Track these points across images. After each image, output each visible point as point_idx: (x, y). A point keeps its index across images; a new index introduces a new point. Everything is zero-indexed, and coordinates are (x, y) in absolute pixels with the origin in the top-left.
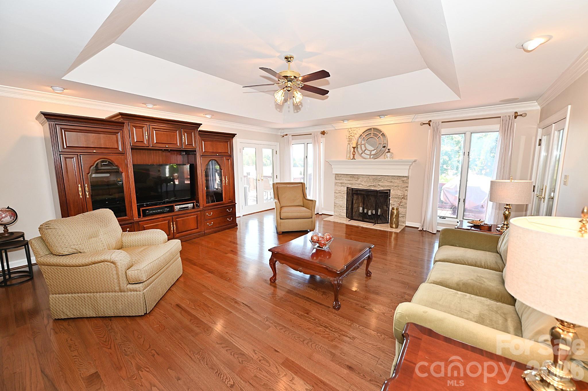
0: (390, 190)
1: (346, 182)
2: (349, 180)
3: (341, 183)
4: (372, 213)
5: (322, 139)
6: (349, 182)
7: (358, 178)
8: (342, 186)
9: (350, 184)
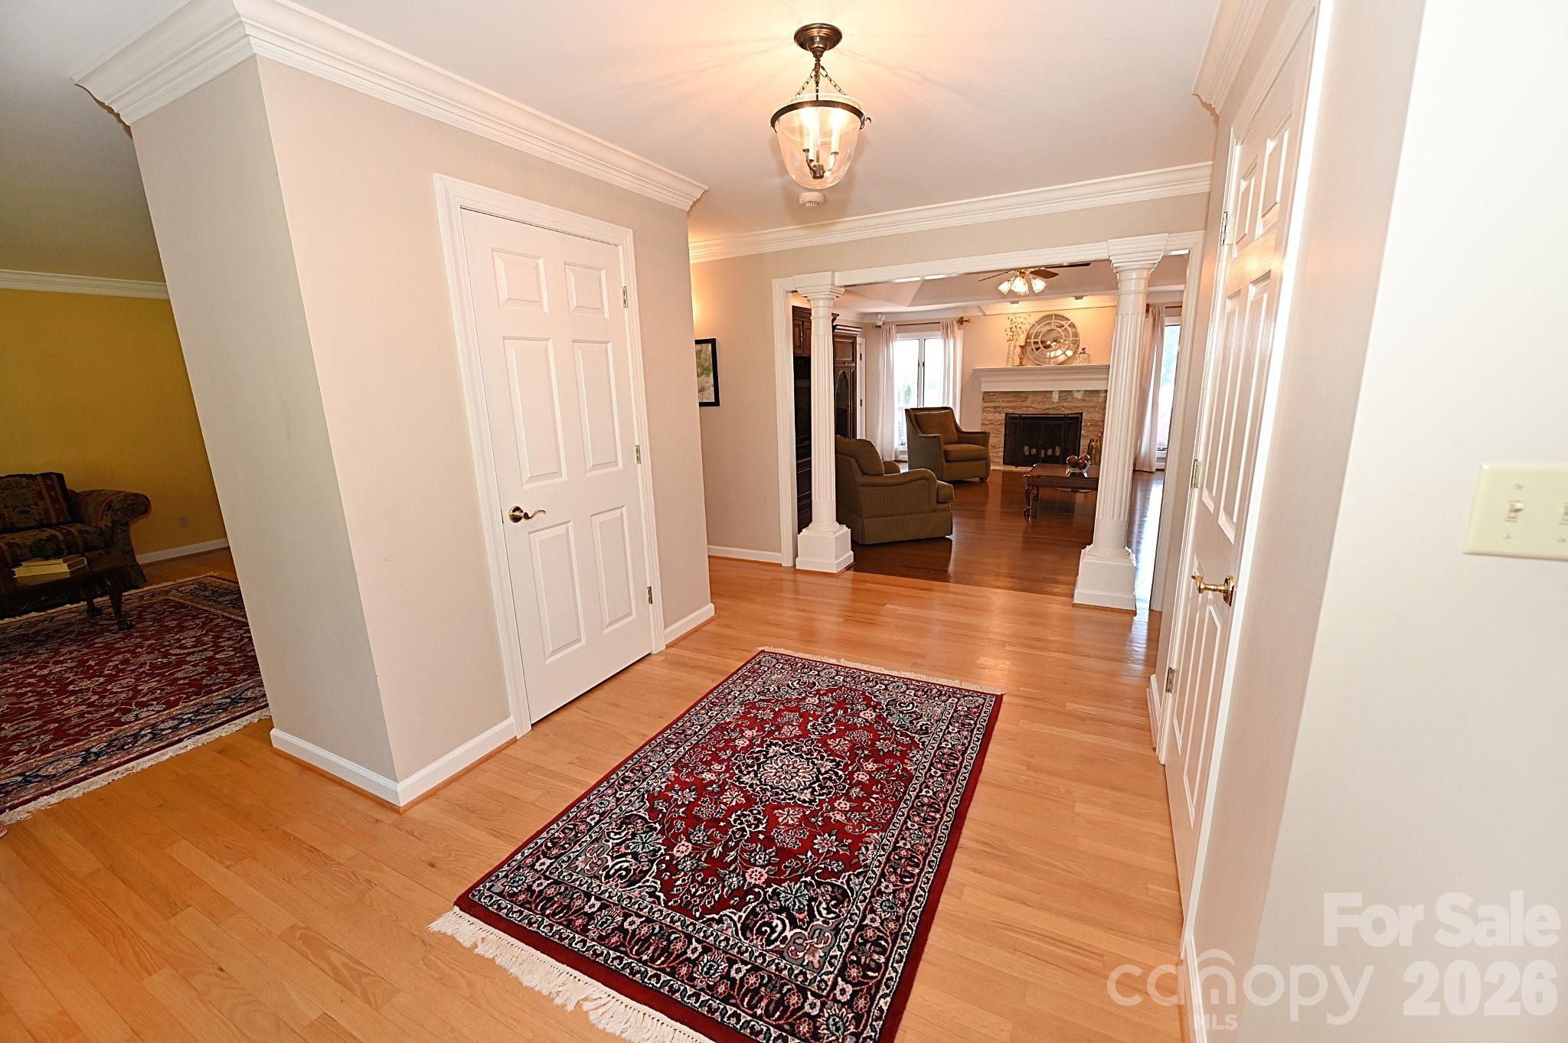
0: (1081, 414)
1: (1003, 405)
2: (1010, 402)
3: (995, 407)
4: (1046, 452)
5: (959, 333)
6: (1011, 404)
7: (1027, 398)
8: (996, 412)
9: (1011, 408)
